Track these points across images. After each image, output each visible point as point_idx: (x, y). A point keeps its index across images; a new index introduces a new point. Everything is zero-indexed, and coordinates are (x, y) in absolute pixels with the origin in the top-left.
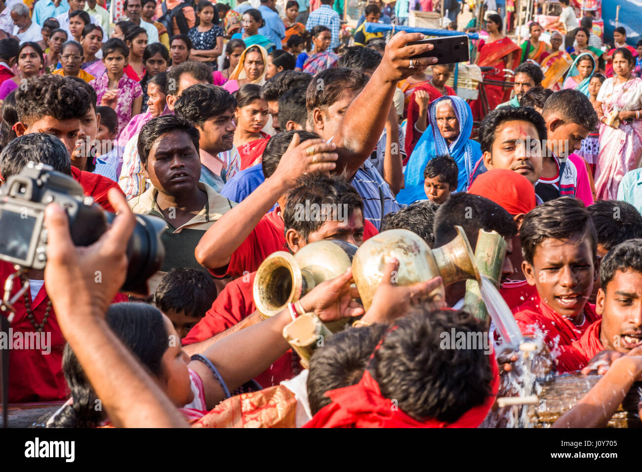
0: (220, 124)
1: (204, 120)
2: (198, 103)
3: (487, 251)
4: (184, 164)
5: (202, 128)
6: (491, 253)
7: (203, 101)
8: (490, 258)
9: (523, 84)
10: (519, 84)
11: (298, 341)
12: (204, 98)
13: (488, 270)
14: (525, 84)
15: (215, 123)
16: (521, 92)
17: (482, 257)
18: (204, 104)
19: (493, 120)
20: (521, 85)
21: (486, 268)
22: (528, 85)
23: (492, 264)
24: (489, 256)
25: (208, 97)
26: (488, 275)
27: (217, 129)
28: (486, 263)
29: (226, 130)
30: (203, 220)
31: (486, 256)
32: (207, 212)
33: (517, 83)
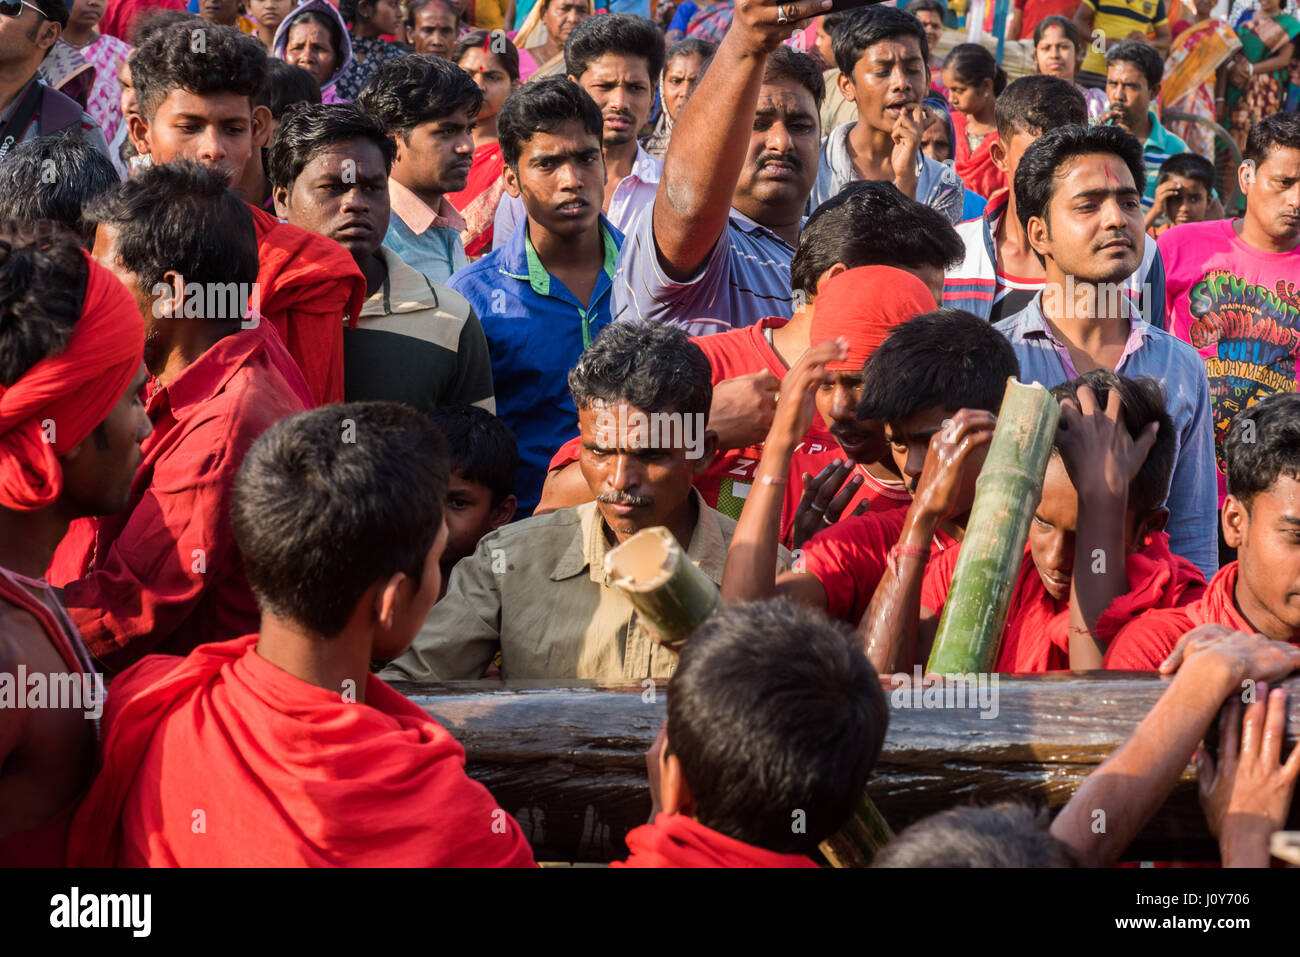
0: (445, 138)
1: (412, 126)
2: (403, 91)
3: (1020, 421)
4: (368, 206)
5: (407, 141)
6: (1028, 427)
7: (414, 86)
8: (1027, 436)
9: (1124, 85)
10: (1116, 83)
11: (633, 582)
12: (413, 81)
13: (1021, 458)
14: (1129, 85)
15: (434, 133)
16: (1121, 100)
17: (1010, 433)
18: (414, 92)
19: (1049, 154)
20: (1120, 87)
21: (1017, 456)
22: (1134, 86)
23: (1028, 448)
24: (1024, 432)
25: (422, 81)
26: (1020, 468)
27: (436, 146)
28: (1018, 444)
29: (454, 151)
30: (377, 310)
31: (1018, 431)
32: (386, 296)
33: (1112, 82)
